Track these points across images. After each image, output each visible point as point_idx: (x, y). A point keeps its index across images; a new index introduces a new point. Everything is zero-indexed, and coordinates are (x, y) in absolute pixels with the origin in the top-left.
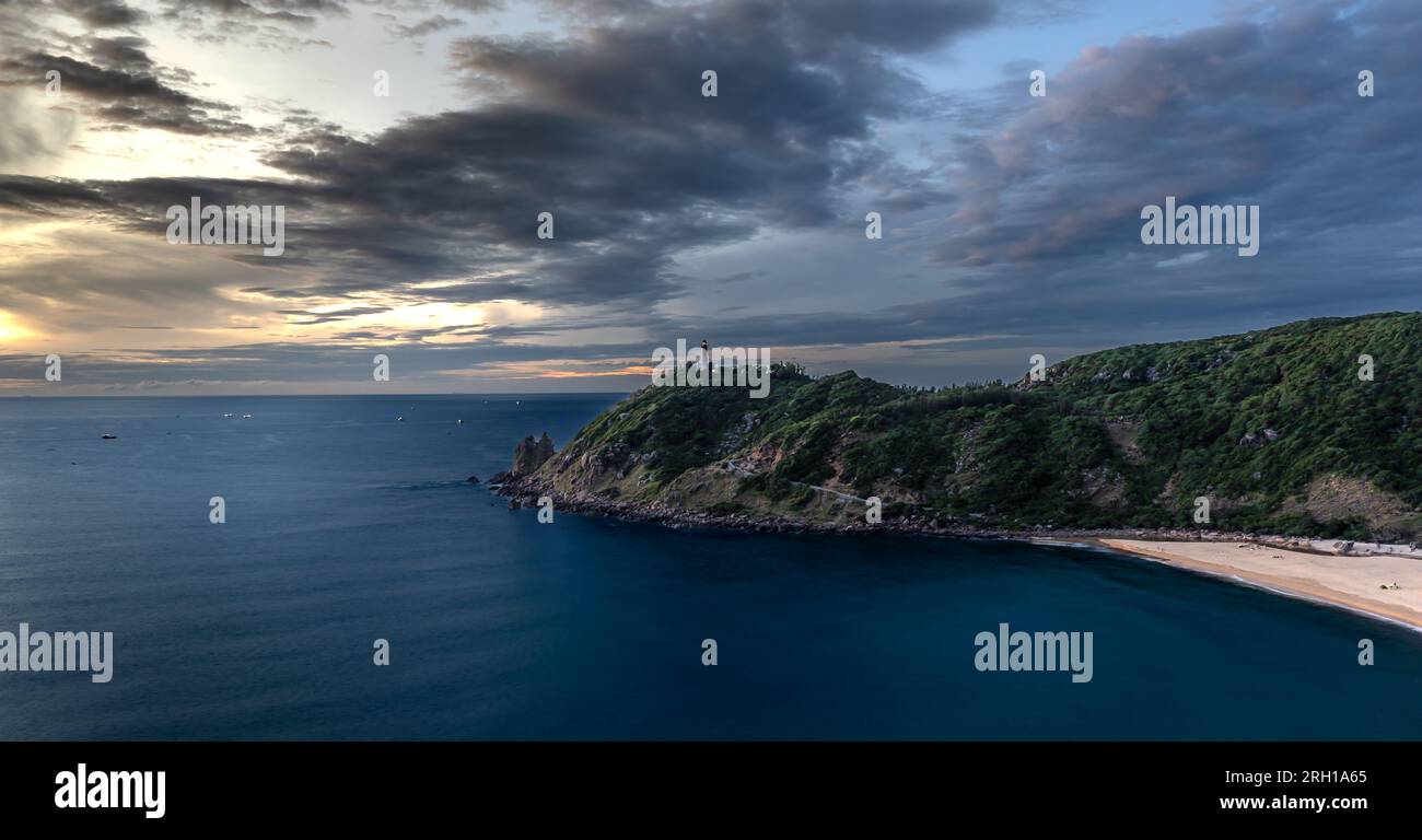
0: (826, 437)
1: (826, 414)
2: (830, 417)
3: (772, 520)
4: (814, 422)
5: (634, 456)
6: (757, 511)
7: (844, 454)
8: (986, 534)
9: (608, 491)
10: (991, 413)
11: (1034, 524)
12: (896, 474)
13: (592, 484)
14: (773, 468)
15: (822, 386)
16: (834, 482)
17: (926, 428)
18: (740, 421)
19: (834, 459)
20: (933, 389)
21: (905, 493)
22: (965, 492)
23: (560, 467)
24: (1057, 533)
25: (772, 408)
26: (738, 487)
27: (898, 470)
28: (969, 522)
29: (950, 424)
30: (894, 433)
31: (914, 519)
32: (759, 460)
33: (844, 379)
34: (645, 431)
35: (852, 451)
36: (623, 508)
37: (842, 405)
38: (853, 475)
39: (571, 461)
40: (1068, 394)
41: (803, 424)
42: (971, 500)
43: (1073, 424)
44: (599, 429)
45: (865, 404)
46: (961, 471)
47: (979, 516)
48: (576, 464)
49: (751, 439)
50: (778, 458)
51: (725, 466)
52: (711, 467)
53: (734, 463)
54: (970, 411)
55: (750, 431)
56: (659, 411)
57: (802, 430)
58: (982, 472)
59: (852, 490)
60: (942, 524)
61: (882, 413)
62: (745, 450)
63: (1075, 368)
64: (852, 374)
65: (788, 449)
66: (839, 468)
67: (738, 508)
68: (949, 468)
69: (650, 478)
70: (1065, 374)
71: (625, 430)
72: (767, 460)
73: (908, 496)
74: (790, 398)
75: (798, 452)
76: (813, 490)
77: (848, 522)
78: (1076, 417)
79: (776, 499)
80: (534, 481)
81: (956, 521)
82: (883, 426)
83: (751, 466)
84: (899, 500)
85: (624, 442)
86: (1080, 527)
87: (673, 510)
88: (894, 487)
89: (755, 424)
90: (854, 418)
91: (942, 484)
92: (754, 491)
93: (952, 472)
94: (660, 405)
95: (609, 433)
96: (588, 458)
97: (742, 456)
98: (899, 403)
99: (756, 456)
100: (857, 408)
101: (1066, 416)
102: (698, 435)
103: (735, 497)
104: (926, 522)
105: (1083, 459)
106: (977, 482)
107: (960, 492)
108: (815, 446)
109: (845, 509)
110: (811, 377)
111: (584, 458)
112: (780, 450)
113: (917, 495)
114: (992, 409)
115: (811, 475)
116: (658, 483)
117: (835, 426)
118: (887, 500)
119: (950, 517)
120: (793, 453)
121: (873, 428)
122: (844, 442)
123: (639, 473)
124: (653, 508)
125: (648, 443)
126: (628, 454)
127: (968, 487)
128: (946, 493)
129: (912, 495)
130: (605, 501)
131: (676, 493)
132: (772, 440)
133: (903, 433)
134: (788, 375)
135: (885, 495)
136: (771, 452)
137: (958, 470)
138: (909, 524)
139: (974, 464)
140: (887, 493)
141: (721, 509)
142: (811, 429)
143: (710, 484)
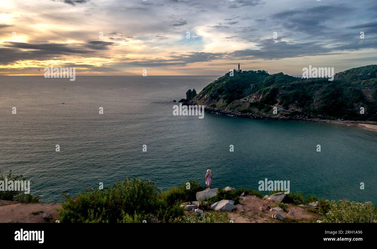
0: (275, 92)
1: (275, 85)
2: (276, 86)
3: (259, 115)
4: (271, 87)
5: (220, 96)
6: (255, 112)
7: (280, 97)
8: (323, 121)
9: (212, 106)
10: (325, 86)
11: (337, 119)
13: (208, 103)
14: (259, 100)
15: (273, 77)
16: (277, 105)
17: (305, 90)
18: (249, 86)
19: (277, 98)
20: (306, 78)
21: (298, 108)
22: (316, 109)
23: (199, 98)
24: (345, 121)
25: (258, 83)
26: (250, 105)
27: (296, 102)
28: (318, 117)
29: (312, 89)
30: (295, 91)
31: (301, 116)
32: (256, 98)
33: (279, 75)
34: (223, 89)
35: (283, 96)
36: (217, 110)
37: (279, 83)
38: (283, 103)
39: (202, 97)
40: (350, 80)
41: (268, 88)
42: (318, 111)
43: (351, 89)
44: (209, 88)
45: (286, 83)
46: (315, 102)
47: (321, 116)
48: (204, 98)
49: (252, 91)
50: (261, 97)
51: (246, 99)
52: (242, 100)
53: (248, 99)
54: (318, 85)
55: (252, 89)
56: (227, 83)
57: (268, 90)
58: (322, 103)
59: (282, 107)
60: (309, 118)
61: (291, 85)
62: (251, 95)
63: (351, 72)
64: (282, 74)
66: (278, 100)
67: (249, 111)
68: (311, 101)
69: (224, 102)
70: (348, 74)
71: (217, 88)
72: (258, 98)
73: (299, 109)
74: (264, 80)
75: (267, 96)
76: (271, 107)
77: (281, 116)
78: (352, 87)
79: (260, 109)
80: (192, 102)
81: (313, 117)
82: (292, 89)
83: (253, 100)
84: (296, 110)
85: (217, 92)
86: (352, 120)
87: (231, 111)
88: (295, 106)
89: (254, 87)
90: (283, 86)
91: (309, 106)
92: (254, 107)
93: (312, 103)
95: (213, 90)
96: (207, 96)
97: (250, 97)
98: (297, 82)
99: (254, 97)
100: (284, 84)
101: (349, 87)
102: (238, 90)
103: (249, 108)
104: (304, 117)
105: (354, 100)
106: (320, 105)
107: (315, 108)
108: (272, 94)
109: (280, 112)
110: (269, 74)
111: (206, 96)
112: (261, 95)
113: (302, 109)
114: (325, 84)
115: (271, 102)
116: (227, 104)
117: (277, 89)
118: (293, 110)
119: (312, 116)
120: (265, 96)
121: (289, 89)
122: (280, 93)
123: (221, 101)
124: (225, 110)
125: (223, 92)
126: (218, 95)
127: (317, 107)
128: (311, 109)
129: (300, 109)
130: (212, 108)
131: (232, 107)
132: (259, 92)
133: (298, 91)
134: (263, 73)
135: (292, 109)
136: (259, 96)
137: (314, 102)
138: (299, 117)
139: (319, 101)
140: (292, 108)
141: (245, 111)
142: (271, 89)
143: (242, 104)
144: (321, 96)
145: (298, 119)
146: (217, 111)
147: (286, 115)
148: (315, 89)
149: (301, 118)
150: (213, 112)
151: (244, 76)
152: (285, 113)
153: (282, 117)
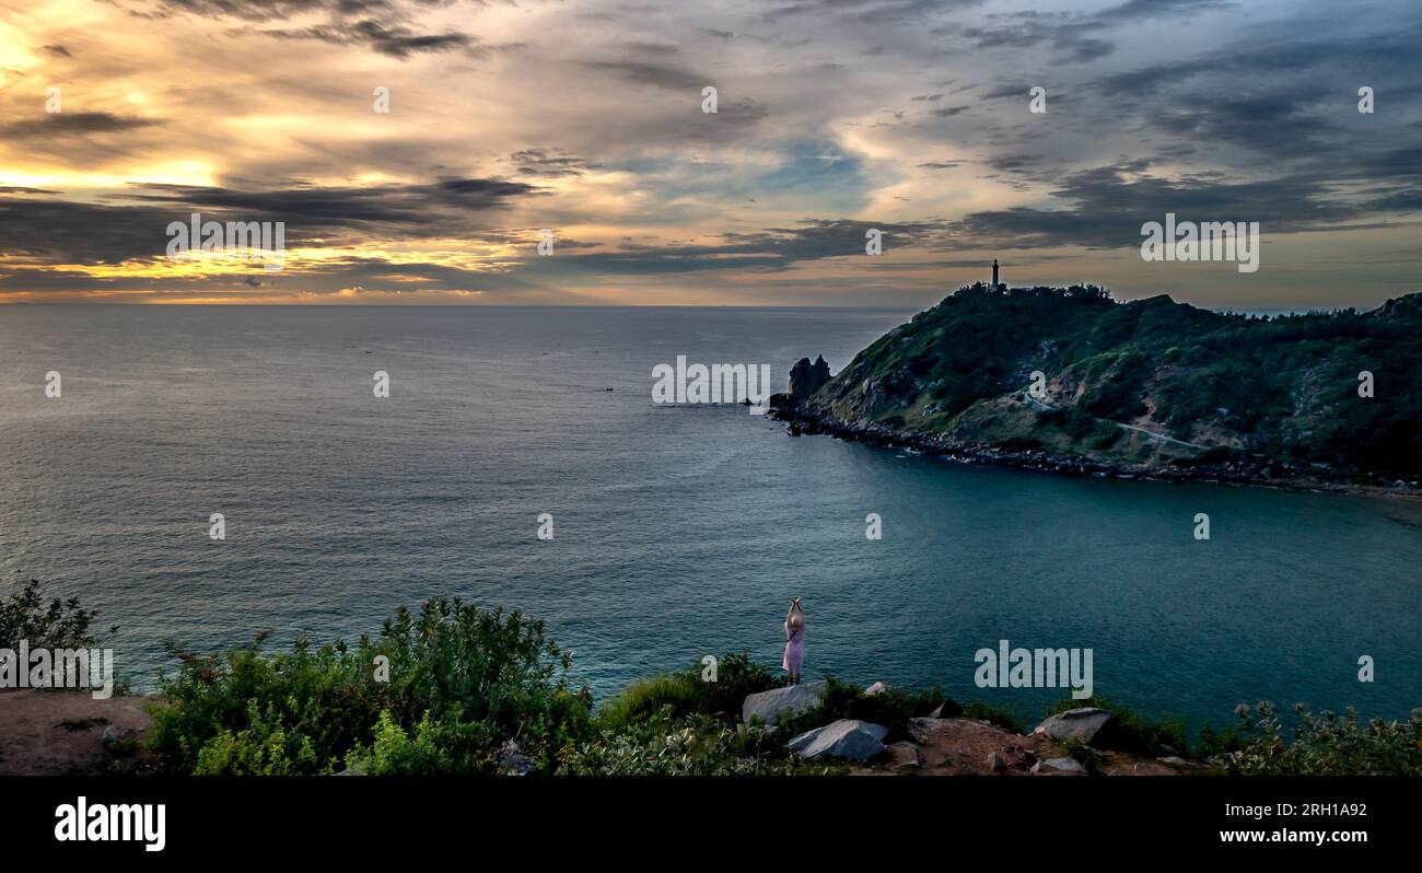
0: (1136, 370)
1: (1137, 345)
2: (1142, 348)
3: (1073, 459)
4: (1123, 353)
5: (919, 385)
6: (1057, 448)
7: (1158, 390)
8: (1331, 488)
9: (888, 422)
10: (1342, 347)
11: (1394, 479)
12: (1221, 414)
13: (873, 413)
14: (1075, 402)
15: (1131, 312)
16: (1144, 420)
17: (1258, 364)
18: (1036, 349)
19: (1146, 395)
20: (1266, 317)
21: (1230, 436)
22: (1305, 438)
23: (838, 393)
25: (1072, 335)
26: (1035, 421)
27: (1224, 411)
28: (1312, 473)
29: (1289, 360)
30: (1217, 368)
31: (1241, 466)
32: (1059, 393)
33: (1156, 305)
34: (931, 357)
35: (1168, 386)
36: (908, 439)
37: (1154, 334)
38: (1167, 414)
39: (851, 386)
41: (1109, 354)
42: (1313, 448)
44: (879, 354)
45: (1183, 335)
46: (1301, 415)
47: (1324, 466)
48: (857, 390)
49: (1047, 368)
50: (1080, 391)
51: (1021, 398)
52: (1004, 399)
53: (1030, 396)
54: (1315, 345)
55: (1046, 360)
56: (947, 336)
57: (1110, 361)
58: (1328, 417)
59: (1167, 431)
60: (1275, 473)
61: (1204, 345)
64: (1165, 299)
65: (1091, 383)
66: (1150, 403)
67: (1035, 445)
68: (1285, 409)
69: (937, 408)
71: (909, 355)
72: (1068, 393)
73: (1234, 440)
74: (1092, 324)
75: (1104, 386)
76: (1121, 429)
77: (1162, 465)
79: (1077, 437)
80: (811, 406)
81: (1293, 470)
82: (1205, 359)
83: (1049, 399)
84: (1222, 444)
85: (907, 369)
87: (963, 443)
88: (1217, 428)
89: (1051, 352)
90: (1171, 349)
91: (1278, 427)
92: (1052, 427)
93: (1290, 415)
94: (947, 329)
95: (892, 359)
96: (870, 384)
98: (1225, 334)
99: (1055, 388)
100: (1173, 339)
102: (989, 363)
103: (1032, 432)
104: (1256, 471)
106: (1322, 426)
107: (1300, 438)
108: (1124, 379)
109: (1158, 450)
110: (1116, 302)
111: (865, 384)
112: (1083, 383)
113: (1245, 439)
114: (1342, 343)
115: (1120, 411)
116: (944, 414)
117: (1148, 358)
118: (1208, 442)
119: (1286, 467)
120: (1099, 386)
121: (1192, 361)
122: (1159, 376)
123: (925, 402)
124: (941, 439)
125: (934, 370)
126: (912, 382)
127: (1309, 433)
128: (1281, 439)
129: (1238, 438)
130: (888, 431)
131: (966, 425)
132: (1074, 372)
133: (1229, 369)
134: (1090, 299)
135: (1205, 438)
136: (1072, 385)
137: (1297, 412)
138: (1235, 471)
139: (1318, 406)
140: (1207, 436)
141: (1017, 444)
142: (1119, 360)
143: (1003, 417)
144: (1326, 389)
145: (1231, 476)
146: (907, 442)
147: (1182, 463)
148: (1300, 363)
149: (1243, 474)
150: (890, 446)
151: (1013, 308)
152: (1176, 454)
153: (1165, 470)
